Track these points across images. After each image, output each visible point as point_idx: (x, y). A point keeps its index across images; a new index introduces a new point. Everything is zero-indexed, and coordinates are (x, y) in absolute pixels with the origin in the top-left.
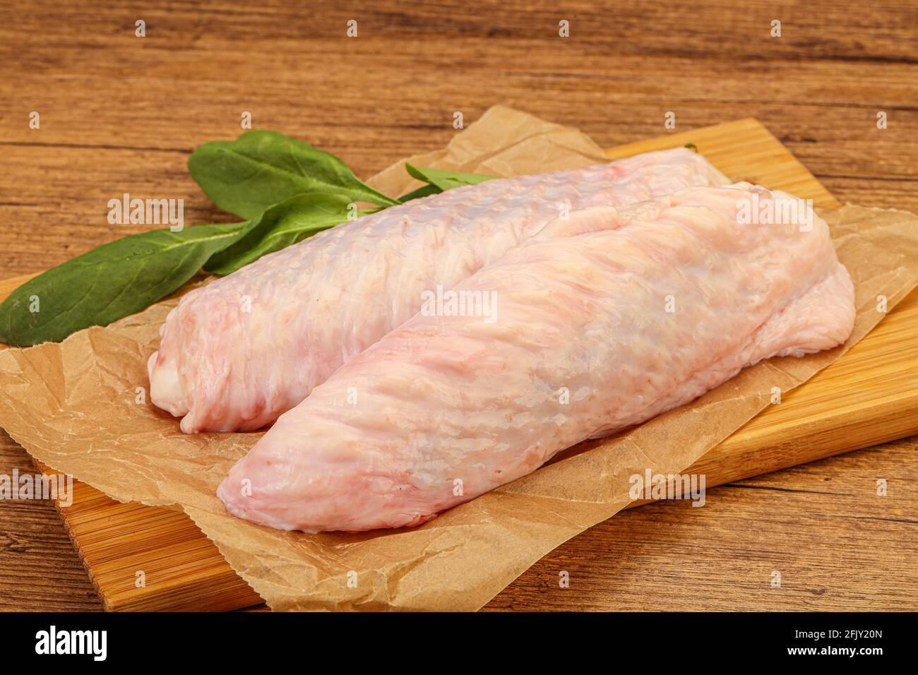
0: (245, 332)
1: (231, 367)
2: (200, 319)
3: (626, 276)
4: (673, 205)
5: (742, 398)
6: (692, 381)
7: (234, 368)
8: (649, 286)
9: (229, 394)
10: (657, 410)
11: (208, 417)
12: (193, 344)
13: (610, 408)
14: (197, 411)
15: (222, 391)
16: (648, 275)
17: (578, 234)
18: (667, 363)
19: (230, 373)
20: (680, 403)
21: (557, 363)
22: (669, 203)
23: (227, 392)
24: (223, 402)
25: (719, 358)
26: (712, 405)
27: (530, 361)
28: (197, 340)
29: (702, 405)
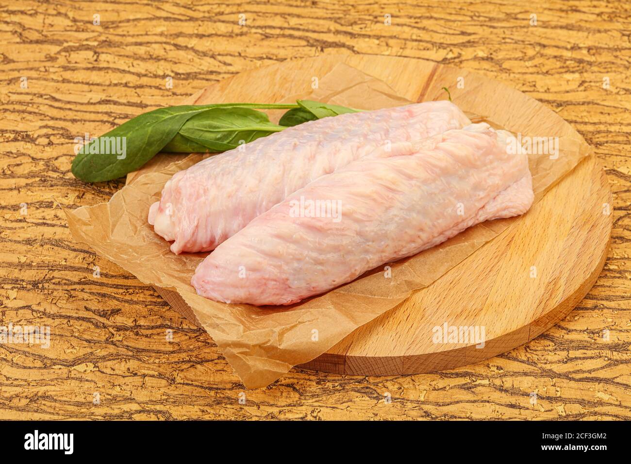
0: (207, 202)
1: (199, 220)
2: (183, 191)
3: (413, 182)
4: (444, 140)
5: (466, 243)
6: (441, 236)
7: (200, 221)
8: (425, 188)
9: (197, 235)
10: (421, 249)
11: (185, 246)
12: (179, 206)
13: (397, 250)
14: (179, 242)
15: (193, 234)
16: (425, 182)
17: (390, 156)
18: (430, 228)
19: (198, 223)
20: (433, 246)
21: (370, 228)
22: (441, 140)
23: (196, 234)
24: (193, 239)
25: (457, 224)
26: (450, 247)
27: (356, 227)
28: (181, 204)
29: (445, 247)
